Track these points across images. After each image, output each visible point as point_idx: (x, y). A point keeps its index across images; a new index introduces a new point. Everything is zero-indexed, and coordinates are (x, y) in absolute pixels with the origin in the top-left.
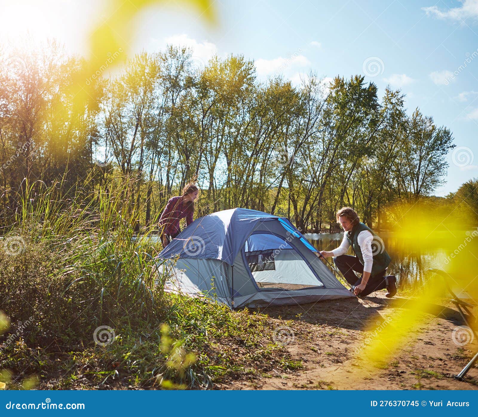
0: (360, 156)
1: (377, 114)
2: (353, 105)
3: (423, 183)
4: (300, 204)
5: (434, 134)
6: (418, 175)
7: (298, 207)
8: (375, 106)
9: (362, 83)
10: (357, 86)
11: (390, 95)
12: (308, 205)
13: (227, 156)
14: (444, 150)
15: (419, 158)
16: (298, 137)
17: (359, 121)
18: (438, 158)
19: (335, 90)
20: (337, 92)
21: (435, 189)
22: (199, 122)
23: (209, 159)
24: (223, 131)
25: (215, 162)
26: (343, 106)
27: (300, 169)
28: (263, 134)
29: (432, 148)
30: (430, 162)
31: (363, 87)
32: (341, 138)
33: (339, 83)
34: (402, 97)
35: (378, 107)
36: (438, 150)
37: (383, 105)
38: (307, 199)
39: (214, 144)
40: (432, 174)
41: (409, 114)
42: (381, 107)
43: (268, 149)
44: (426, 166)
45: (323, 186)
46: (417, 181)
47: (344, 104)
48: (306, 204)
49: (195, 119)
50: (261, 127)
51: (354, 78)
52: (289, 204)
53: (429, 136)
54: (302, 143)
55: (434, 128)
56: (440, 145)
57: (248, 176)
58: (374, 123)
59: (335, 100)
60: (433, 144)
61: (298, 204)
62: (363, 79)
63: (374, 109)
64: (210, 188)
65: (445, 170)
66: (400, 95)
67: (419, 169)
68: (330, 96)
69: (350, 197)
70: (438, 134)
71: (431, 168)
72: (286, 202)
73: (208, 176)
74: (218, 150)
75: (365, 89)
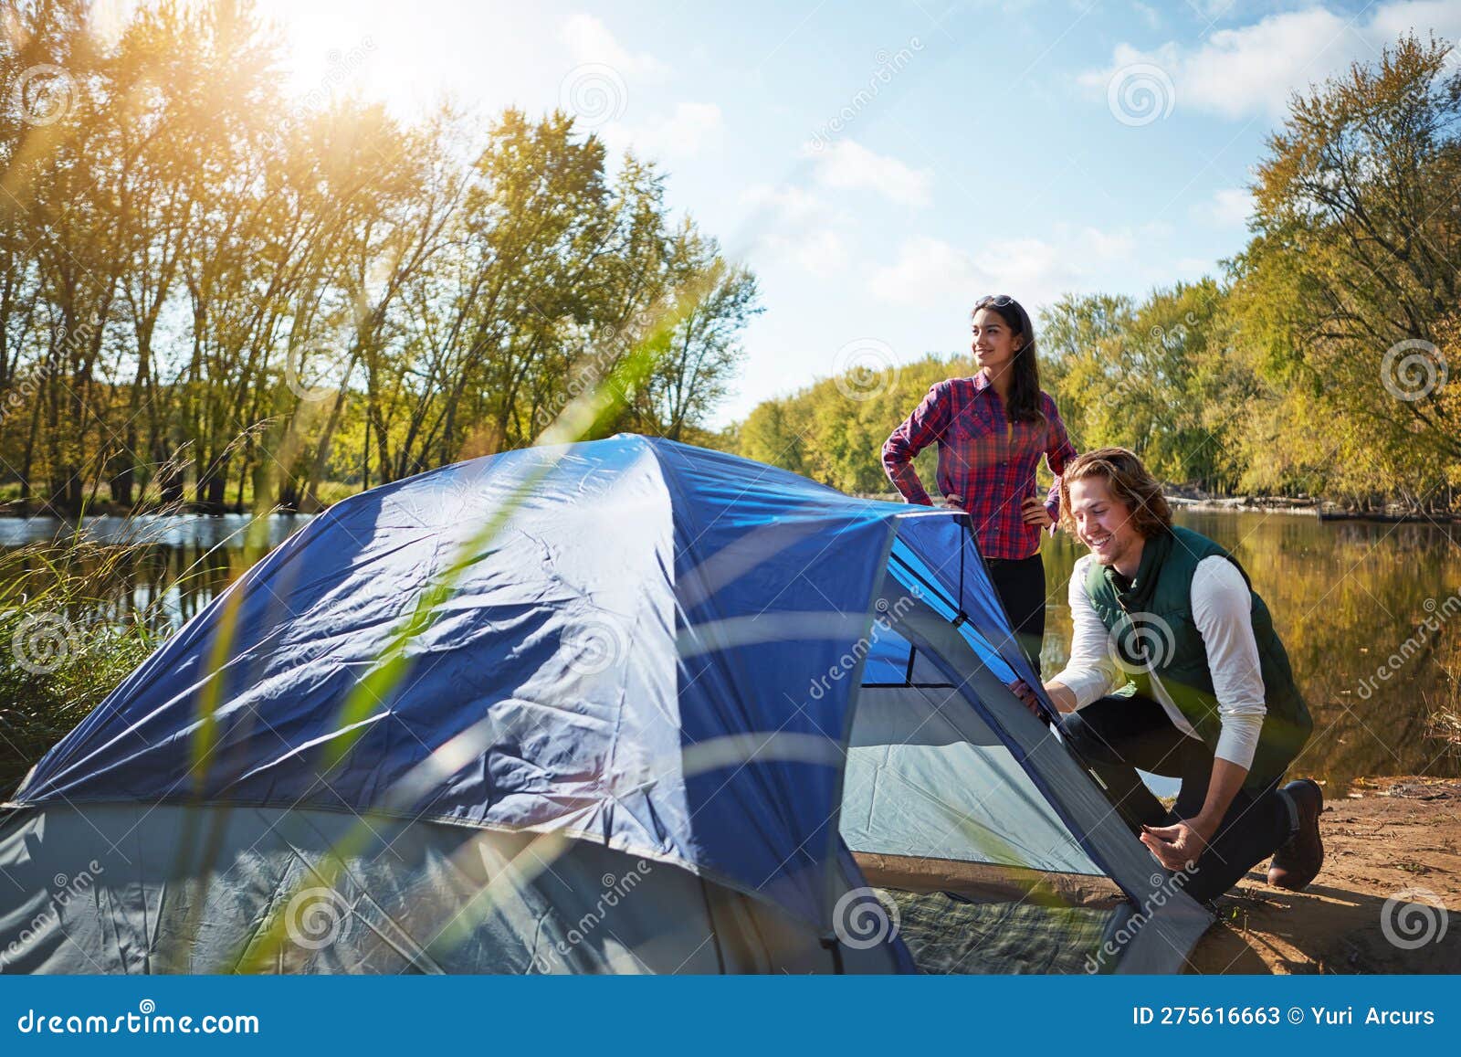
0: (555, 315)
1: (603, 213)
2: (544, 182)
3: (691, 395)
4: (398, 434)
5: (722, 279)
6: (680, 371)
7: (391, 442)
8: (597, 194)
9: (570, 131)
10: (557, 136)
11: (635, 172)
12: (418, 437)
13: (194, 292)
14: (740, 317)
15: (685, 332)
16: (400, 255)
17: (560, 225)
18: (726, 335)
19: (502, 138)
20: (507, 144)
21: (715, 409)
22: (110, 182)
23: (136, 295)
24: (187, 216)
25: (158, 303)
26: (521, 183)
27: (400, 341)
28: (303, 238)
29: (715, 311)
30: (708, 345)
31: (571, 141)
32: (510, 264)
33: (514, 124)
34: (661, 178)
35: (605, 196)
36: (727, 315)
37: (616, 191)
38: (417, 421)
39: (155, 252)
40: (711, 372)
41: (671, 226)
42: (613, 196)
43: (314, 280)
44: (700, 353)
45: (459, 389)
46: (679, 387)
47: (525, 179)
48: (413, 433)
49: (100, 173)
50: (298, 218)
51: (551, 117)
52: (368, 435)
53: (710, 281)
54: (408, 271)
55: (720, 265)
56: (733, 304)
57: (255, 352)
58: (593, 235)
59: (502, 165)
60: (718, 302)
61: (391, 433)
62: (571, 122)
63: (595, 200)
64: (139, 379)
65: (739, 365)
66: (657, 172)
67: (684, 359)
68: (488, 154)
69: (522, 420)
70: (730, 279)
71: (711, 358)
72: (361, 427)
73: (133, 342)
74: (168, 270)
75: (576, 148)
